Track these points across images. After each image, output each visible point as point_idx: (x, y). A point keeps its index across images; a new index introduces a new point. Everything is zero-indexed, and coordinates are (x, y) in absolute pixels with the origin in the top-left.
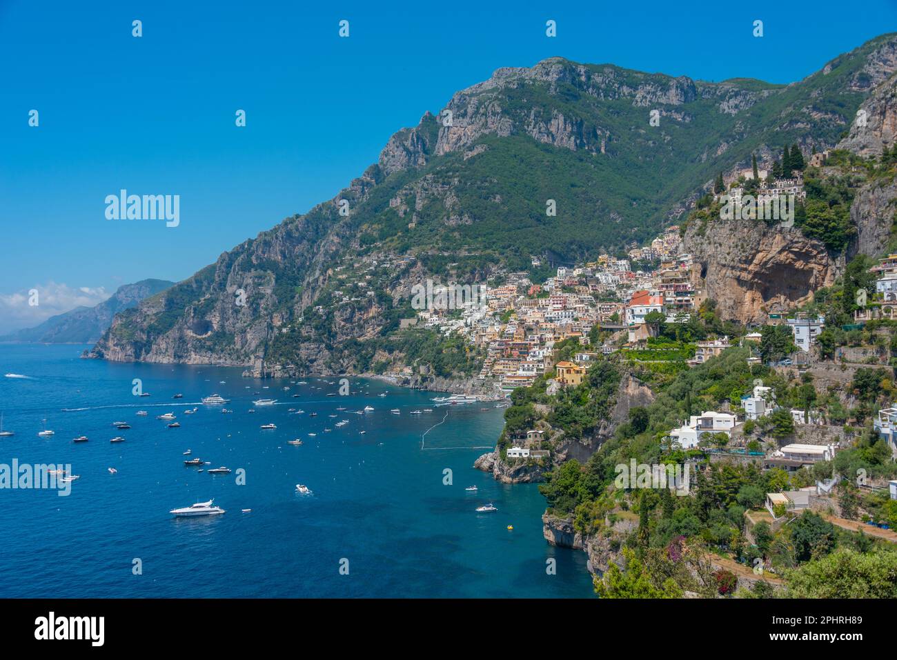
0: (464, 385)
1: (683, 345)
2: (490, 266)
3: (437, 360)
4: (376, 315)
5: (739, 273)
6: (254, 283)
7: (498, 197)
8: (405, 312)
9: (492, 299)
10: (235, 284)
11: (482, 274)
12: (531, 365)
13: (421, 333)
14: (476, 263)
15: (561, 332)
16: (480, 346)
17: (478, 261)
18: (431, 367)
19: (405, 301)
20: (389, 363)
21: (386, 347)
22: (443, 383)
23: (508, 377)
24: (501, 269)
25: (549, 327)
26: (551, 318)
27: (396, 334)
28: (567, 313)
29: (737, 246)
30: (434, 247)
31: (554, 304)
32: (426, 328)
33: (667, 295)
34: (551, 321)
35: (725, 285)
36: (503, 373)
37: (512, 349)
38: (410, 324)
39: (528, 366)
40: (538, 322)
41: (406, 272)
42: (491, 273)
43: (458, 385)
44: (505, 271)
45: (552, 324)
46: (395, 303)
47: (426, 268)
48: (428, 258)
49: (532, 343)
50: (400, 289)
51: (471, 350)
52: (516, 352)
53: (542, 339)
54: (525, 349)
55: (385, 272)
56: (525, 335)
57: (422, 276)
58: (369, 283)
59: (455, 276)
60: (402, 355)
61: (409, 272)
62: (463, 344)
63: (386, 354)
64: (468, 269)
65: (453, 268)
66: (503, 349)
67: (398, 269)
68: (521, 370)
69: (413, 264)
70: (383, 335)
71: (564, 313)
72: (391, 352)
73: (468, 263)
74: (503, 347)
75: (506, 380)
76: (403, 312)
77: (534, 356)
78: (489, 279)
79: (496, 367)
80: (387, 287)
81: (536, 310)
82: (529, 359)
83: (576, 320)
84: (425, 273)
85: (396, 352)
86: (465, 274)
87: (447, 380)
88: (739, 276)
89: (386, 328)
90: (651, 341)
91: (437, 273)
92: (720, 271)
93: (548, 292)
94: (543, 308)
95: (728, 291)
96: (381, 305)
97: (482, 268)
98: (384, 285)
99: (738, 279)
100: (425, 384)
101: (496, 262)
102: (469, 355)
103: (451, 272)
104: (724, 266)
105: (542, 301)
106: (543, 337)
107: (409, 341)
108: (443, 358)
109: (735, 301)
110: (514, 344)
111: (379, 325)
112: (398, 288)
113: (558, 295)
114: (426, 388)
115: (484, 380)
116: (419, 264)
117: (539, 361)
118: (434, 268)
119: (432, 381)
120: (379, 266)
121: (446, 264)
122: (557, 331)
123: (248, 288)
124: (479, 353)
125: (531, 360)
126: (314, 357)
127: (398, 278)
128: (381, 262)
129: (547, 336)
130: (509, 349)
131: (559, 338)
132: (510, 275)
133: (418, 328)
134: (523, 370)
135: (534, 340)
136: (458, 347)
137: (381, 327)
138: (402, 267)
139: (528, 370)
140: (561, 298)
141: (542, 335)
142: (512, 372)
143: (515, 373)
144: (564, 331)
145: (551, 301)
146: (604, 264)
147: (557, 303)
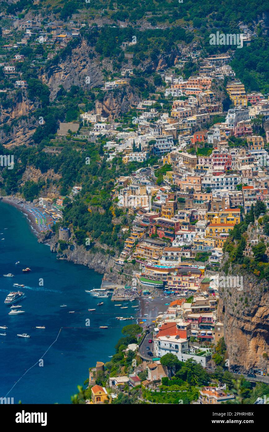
0: (106, 263)
1: (190, 388)
2: (180, 46)
3: (79, 222)
4: (27, 114)
5: (243, 324)
8: (66, 111)
9: (178, 98)
11: (167, 59)
12: (175, 254)
13: (82, 147)
14: (160, 43)
15: (217, 207)
16: (127, 210)
17: (164, 39)
18: (72, 231)
19: (65, 93)
20: (41, 186)
21: (39, 162)
22: (84, 254)
23: (148, 267)
24: (195, 50)
25: (204, 198)
26: (209, 185)
27: (51, 145)
28: (229, 179)
29: (242, 300)
31: (215, 164)
32: (89, 139)
33: (192, 327)
34: (209, 191)
35: (232, 333)
36: (144, 260)
37: (157, 227)
38: (70, 132)
39: (172, 254)
40: (192, 191)
41: (66, 54)
42: (181, 56)
43: (99, 262)
44: (199, 53)
45: (208, 195)
46: (53, 97)
47: (93, 49)
48: (96, 34)
49: (181, 221)
50: (60, 76)
51: (118, 216)
52: (161, 232)
53: (194, 217)
54: (171, 230)
55: (41, 49)
56: (176, 208)
57: (88, 59)
59: (130, 62)
60: (58, 176)
61: (70, 53)
62: (110, 204)
63: (39, 172)
64: (149, 53)
65: (130, 49)
66: (147, 227)
67: (57, 49)
68: (164, 259)
69: (75, 43)
70: (36, 142)
71: (225, 180)
72: (44, 170)
73: (149, 43)
74: (147, 224)
75: (146, 271)
76: (62, 111)
77: (181, 241)
78: (177, 66)
79: (138, 251)
80: (42, 73)
81: (193, 174)
82: (175, 244)
83: (239, 188)
84: (92, 56)
85: (51, 172)
86: (144, 60)
87: (89, 252)
88: (243, 327)
89: (41, 132)
90: (165, 382)
91: (107, 55)
92: (229, 319)
93: (211, 146)
94: (202, 171)
95: (234, 339)
96: (34, 101)
97: (168, 50)
98: (39, 71)
99: (242, 329)
100: (65, 252)
101: (188, 39)
102: (116, 221)
103: (126, 55)
104: (232, 315)
105: (202, 161)
106: (195, 214)
107: (66, 158)
108: (87, 220)
109: (238, 349)
110: (160, 221)
111: (31, 129)
112: (57, 75)
113: (223, 151)
114: (66, 257)
115: (123, 265)
116: (84, 43)
117: (186, 248)
118: (105, 49)
119: (72, 248)
120: (33, 38)
121: (120, 42)
122: (213, 207)
124: (125, 223)
125: (177, 245)
127: (56, 61)
128: (36, 33)
129: (199, 213)
130: (154, 228)
131: (214, 216)
132: (205, 60)
133: (79, 137)
134: (166, 259)
135: (183, 218)
136: (105, 208)
137: (34, 131)
138: (63, 44)
139: (172, 259)
140: (225, 158)
141: (193, 212)
142: (153, 261)
143: (156, 261)
144: (220, 207)
145: (212, 160)
147: (219, 164)
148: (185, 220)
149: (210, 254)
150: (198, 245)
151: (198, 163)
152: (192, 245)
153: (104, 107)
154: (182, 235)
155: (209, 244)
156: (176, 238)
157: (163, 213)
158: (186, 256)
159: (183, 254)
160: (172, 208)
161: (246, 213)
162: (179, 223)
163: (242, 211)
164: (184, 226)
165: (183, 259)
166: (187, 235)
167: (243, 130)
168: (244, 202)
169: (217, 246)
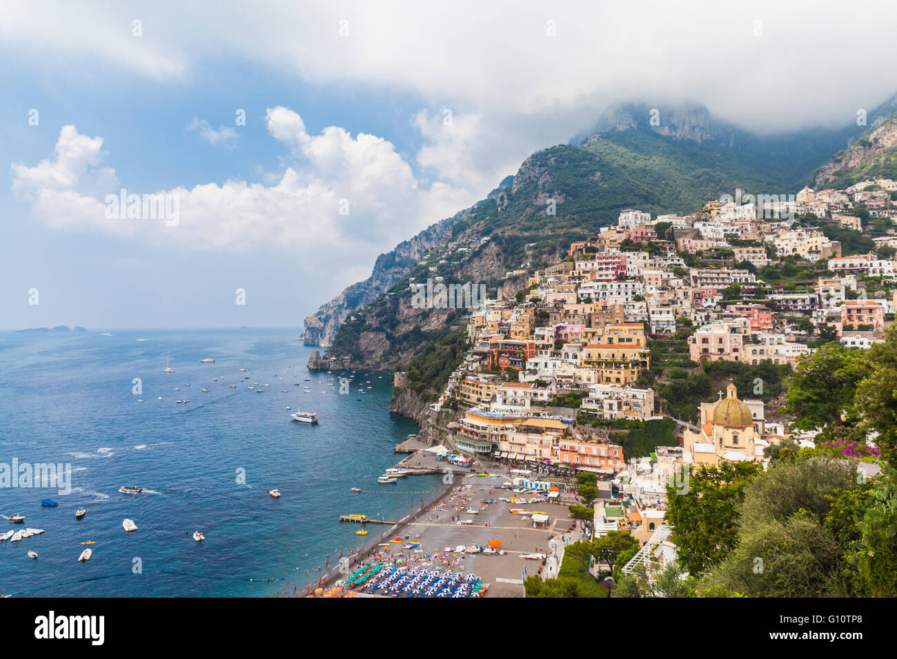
6: (393, 278)
7: (598, 174)
10: (378, 279)
12: (521, 393)
14: (558, 242)
15: (602, 321)
23: (472, 415)
25: (580, 311)
26: (589, 294)
28: (623, 286)
30: (516, 227)
31: (601, 269)
34: (589, 301)
36: (469, 405)
37: (500, 354)
39: (515, 393)
40: (562, 303)
45: (588, 307)
47: (500, 250)
48: (504, 239)
49: (540, 343)
53: (561, 336)
54: (522, 355)
56: (531, 327)
57: (495, 259)
58: (441, 268)
59: (530, 258)
61: (481, 254)
64: (546, 249)
65: (530, 248)
66: (485, 354)
67: (472, 253)
68: (499, 401)
69: (486, 245)
71: (616, 286)
73: (548, 243)
77: (534, 373)
79: (463, 389)
81: (565, 281)
82: (523, 377)
83: (641, 298)
84: (498, 255)
86: (541, 254)
103: (527, 253)
105: (580, 266)
106: (563, 332)
110: (506, 344)
113: (611, 254)
117: (541, 384)
118: (509, 249)
121: (524, 245)
122: (594, 320)
123: (388, 283)
125: (526, 379)
126: (373, 348)
129: (569, 330)
130: (495, 355)
131: (594, 333)
139: (514, 402)
140: (616, 260)
141: (558, 328)
142: (482, 404)
143: (487, 406)
144: (607, 320)
145: (596, 264)
146: (712, 212)
147: (607, 269)
148: (545, 342)
149: (587, 395)
150: (563, 380)
151: (574, 269)
152: (553, 380)
153: (504, 294)
154: (537, 363)
155: (584, 378)
156: (526, 368)
157: (512, 334)
158: (540, 398)
159: (536, 395)
160: (527, 326)
161: (653, 332)
162: (533, 344)
163: (647, 329)
164: (543, 351)
165: (533, 403)
166: (546, 364)
167: (644, 233)
168: (649, 315)
169: (599, 382)
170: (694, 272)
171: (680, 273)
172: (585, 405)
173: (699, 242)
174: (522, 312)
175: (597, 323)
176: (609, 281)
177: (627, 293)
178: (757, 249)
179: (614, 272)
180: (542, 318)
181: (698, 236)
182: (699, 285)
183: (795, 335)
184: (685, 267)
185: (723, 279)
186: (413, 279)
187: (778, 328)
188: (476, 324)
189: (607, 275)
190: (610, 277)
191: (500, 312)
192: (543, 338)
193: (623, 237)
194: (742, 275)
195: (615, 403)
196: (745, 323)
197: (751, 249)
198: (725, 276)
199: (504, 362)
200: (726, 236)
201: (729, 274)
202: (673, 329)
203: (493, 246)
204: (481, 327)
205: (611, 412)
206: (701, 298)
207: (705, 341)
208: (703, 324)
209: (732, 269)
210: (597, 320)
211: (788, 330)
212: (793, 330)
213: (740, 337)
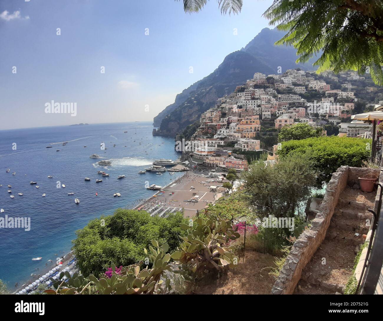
12: (214, 142)
25: (237, 112)
26: (241, 105)
28: (253, 102)
30: (222, 82)
31: (246, 96)
37: (208, 128)
46: (204, 105)
49: (222, 124)
53: (229, 121)
54: (215, 129)
56: (220, 118)
58: (195, 98)
66: (203, 129)
77: (220, 135)
80: (202, 99)
82: (216, 137)
83: (260, 106)
96: (198, 107)
110: (211, 125)
113: (250, 90)
117: (222, 139)
126: (173, 128)
129: (233, 119)
131: (242, 120)
140: (252, 92)
141: (229, 118)
144: (246, 115)
145: (244, 94)
146: (288, 73)
147: (248, 95)
148: (224, 123)
149: (237, 143)
150: (229, 137)
151: (237, 96)
152: (226, 137)
154: (221, 131)
155: (237, 136)
156: (217, 133)
157: (213, 121)
158: (221, 144)
159: (219, 143)
160: (218, 118)
161: (263, 119)
162: (220, 124)
163: (261, 118)
164: (223, 127)
165: (218, 146)
166: (224, 131)
167: (263, 82)
168: (262, 112)
169: (242, 138)
170: (280, 96)
171: (275, 97)
172: (236, 146)
173: (282, 85)
174: (217, 113)
175: (243, 116)
176: (248, 100)
177: (254, 104)
178: (302, 87)
179: (250, 96)
180: (224, 115)
181: (282, 82)
182: (281, 101)
183: (313, 119)
184: (276, 94)
185: (290, 98)
186: (186, 102)
187: (307, 116)
188: (203, 118)
189: (248, 98)
190: (249, 99)
191: (211, 113)
192: (223, 122)
193: (255, 83)
194: (296, 97)
195: (246, 145)
196: (295, 115)
197: (300, 87)
198: (291, 97)
199: (210, 131)
200: (292, 82)
201: (292, 96)
202: (270, 117)
203: (214, 89)
204: (204, 119)
205: (244, 148)
206: (281, 106)
207: (280, 121)
208: (281, 115)
209: (293, 95)
210: (243, 115)
211: (311, 117)
212: (312, 117)
213: (292, 120)
